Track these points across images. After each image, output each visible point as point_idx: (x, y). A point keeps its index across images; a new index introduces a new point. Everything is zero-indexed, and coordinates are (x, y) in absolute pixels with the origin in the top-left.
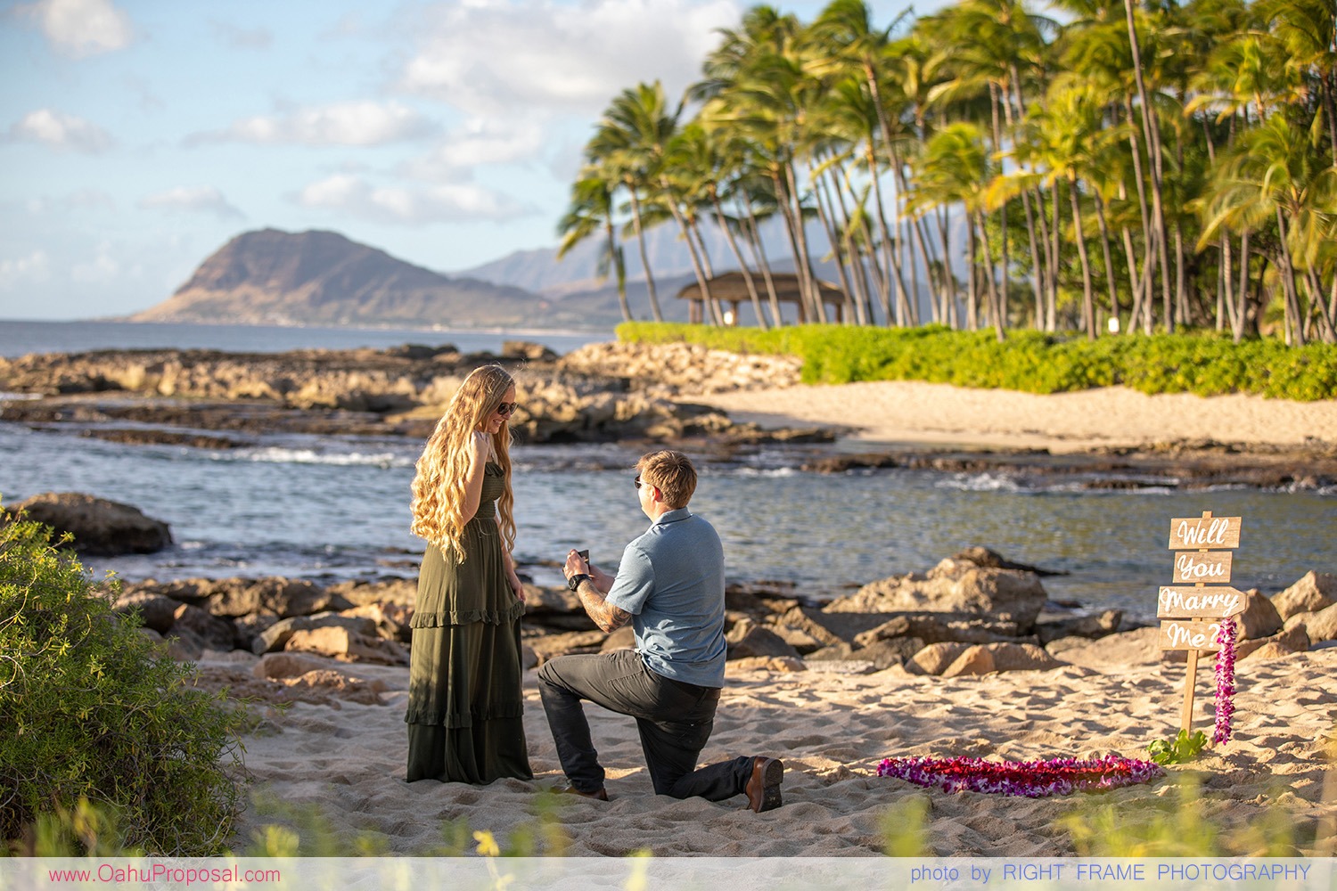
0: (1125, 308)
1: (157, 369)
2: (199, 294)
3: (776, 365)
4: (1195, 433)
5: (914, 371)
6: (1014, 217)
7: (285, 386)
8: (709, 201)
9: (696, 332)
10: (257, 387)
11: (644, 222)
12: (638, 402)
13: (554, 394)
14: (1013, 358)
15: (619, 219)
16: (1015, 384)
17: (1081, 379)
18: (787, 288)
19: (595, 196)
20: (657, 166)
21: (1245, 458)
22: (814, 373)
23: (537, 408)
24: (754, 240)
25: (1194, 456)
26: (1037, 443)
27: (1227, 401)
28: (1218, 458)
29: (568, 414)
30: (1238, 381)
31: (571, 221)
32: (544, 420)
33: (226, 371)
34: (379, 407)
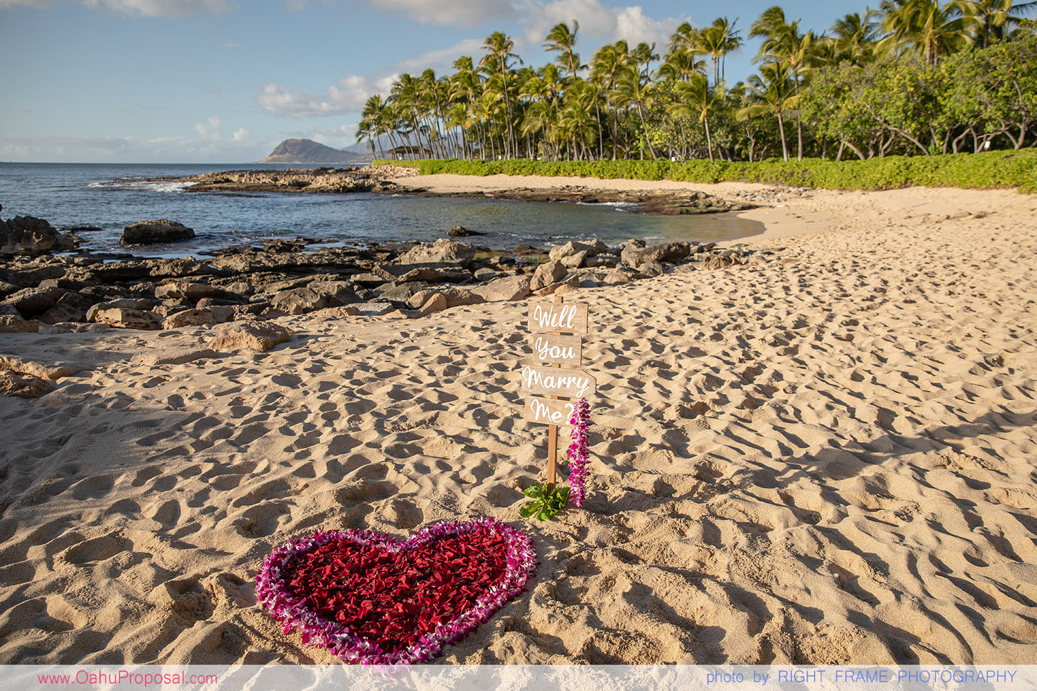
0: (503, 153)
1: (243, 176)
2: (275, 156)
3: (413, 170)
4: (522, 186)
5: (448, 171)
6: (473, 131)
7: (276, 180)
8: (395, 127)
9: (392, 162)
10: (267, 181)
11: (379, 133)
12: (371, 181)
13: (347, 180)
14: (474, 167)
15: (372, 133)
16: (474, 174)
17: (491, 172)
18: (416, 150)
19: (365, 126)
20: (380, 118)
21: (536, 193)
22: (422, 172)
23: (342, 184)
24: (408, 138)
25: (522, 193)
26: (480, 190)
27: (529, 177)
28: (529, 193)
29: (351, 185)
30: (533, 172)
31: (358, 134)
32: (344, 188)
33: (260, 176)
34: (300, 185)
